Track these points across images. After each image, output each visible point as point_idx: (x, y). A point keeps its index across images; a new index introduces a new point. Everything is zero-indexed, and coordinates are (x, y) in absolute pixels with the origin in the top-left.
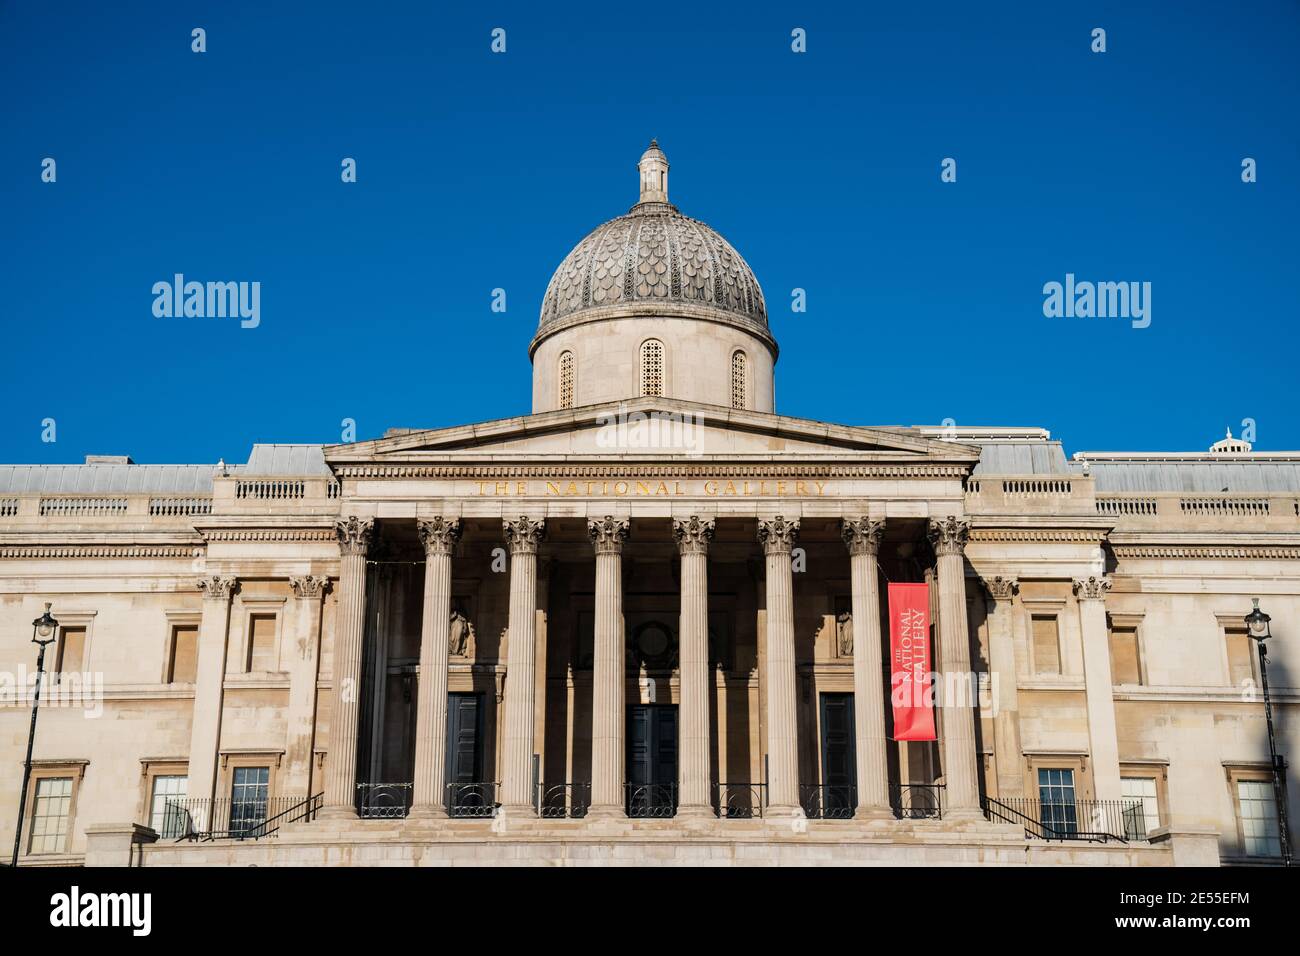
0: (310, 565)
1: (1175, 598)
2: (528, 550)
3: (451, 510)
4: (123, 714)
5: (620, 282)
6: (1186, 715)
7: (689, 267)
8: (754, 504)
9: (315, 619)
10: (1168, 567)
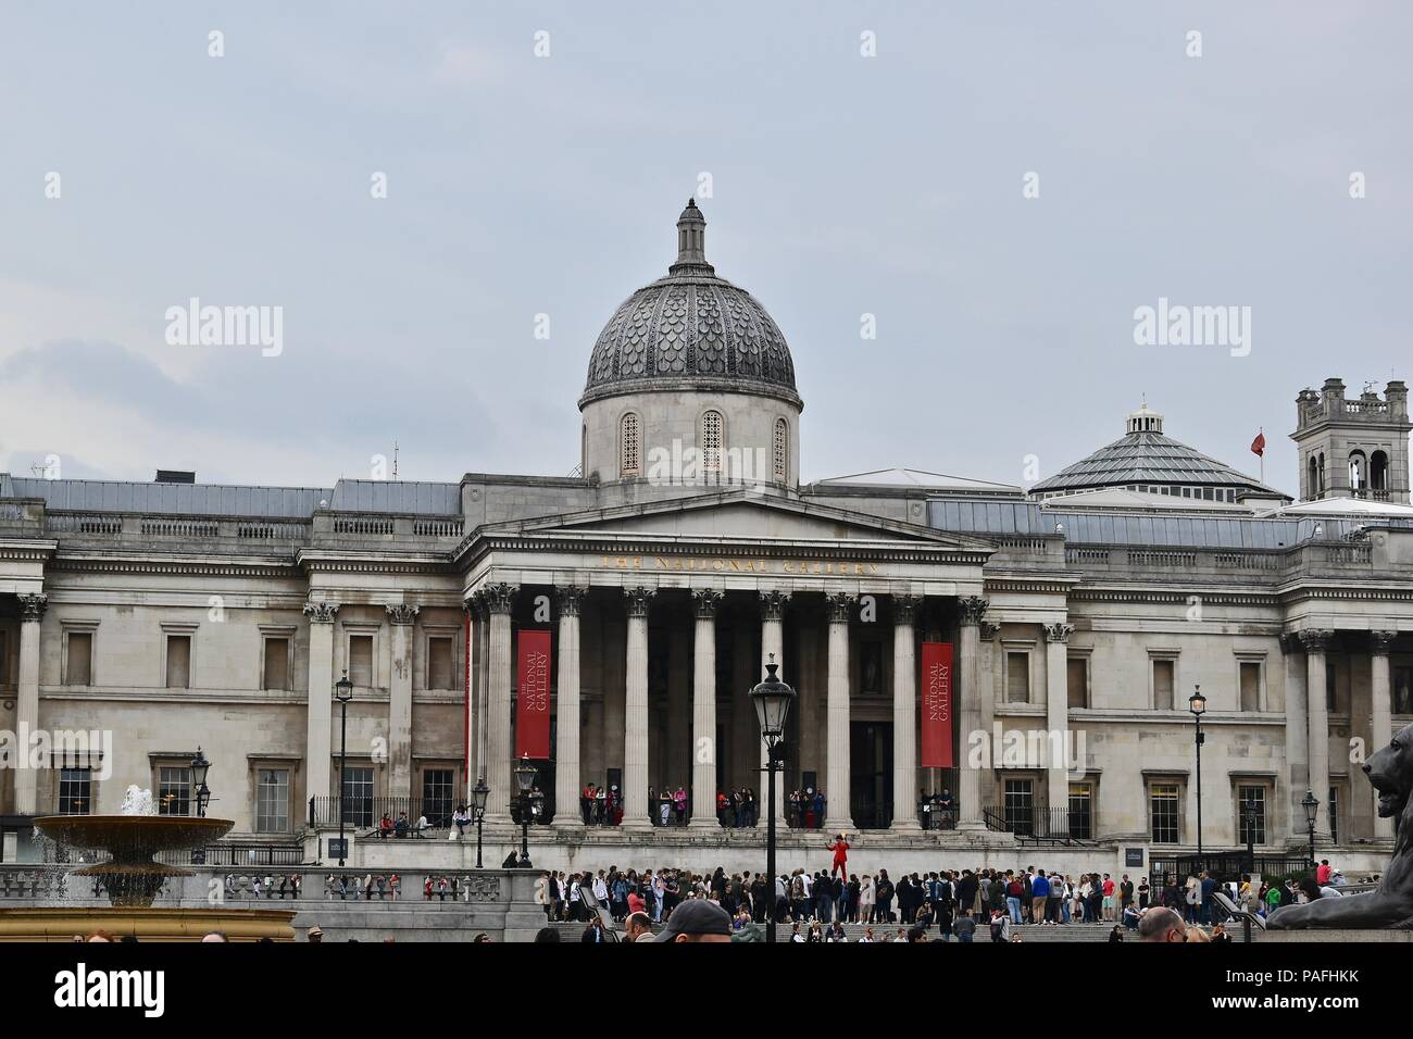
0: (402, 595)
1: (1118, 636)
2: (643, 614)
3: (581, 579)
4: (228, 715)
5: (682, 356)
6: (1119, 733)
7: (742, 344)
8: (823, 581)
9: (409, 643)
10: (1114, 609)
